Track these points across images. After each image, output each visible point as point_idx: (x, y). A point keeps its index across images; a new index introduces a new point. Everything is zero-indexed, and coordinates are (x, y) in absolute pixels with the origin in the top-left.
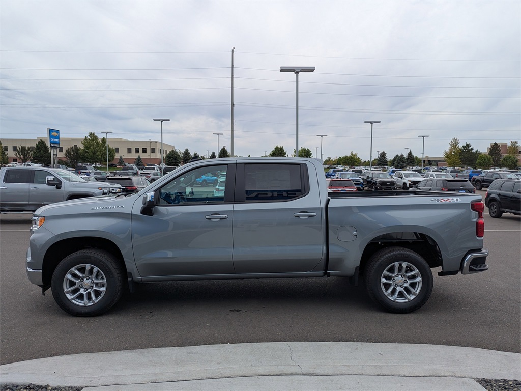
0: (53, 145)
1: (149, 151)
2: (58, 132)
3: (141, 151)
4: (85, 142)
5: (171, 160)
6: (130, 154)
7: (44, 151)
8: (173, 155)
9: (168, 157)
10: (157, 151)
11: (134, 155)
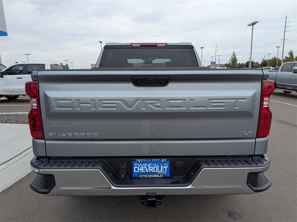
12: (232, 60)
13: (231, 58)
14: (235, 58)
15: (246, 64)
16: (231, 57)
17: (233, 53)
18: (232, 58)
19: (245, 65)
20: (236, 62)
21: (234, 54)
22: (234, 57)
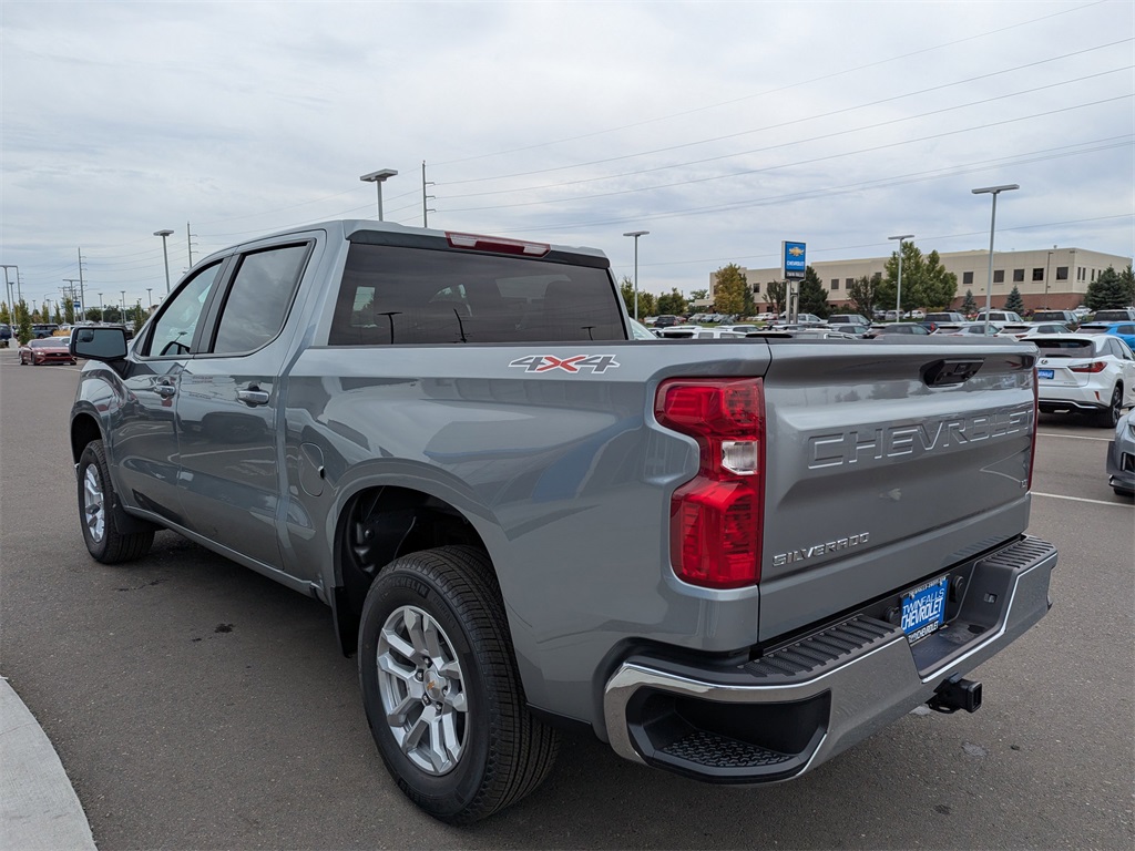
0: (790, 274)
1: (1051, 275)
2: (802, 246)
3: (1029, 275)
4: (892, 264)
5: (1100, 295)
6: (999, 285)
7: (811, 288)
8: (1108, 282)
9: (1094, 288)
10: (1073, 274)
11: (1006, 288)
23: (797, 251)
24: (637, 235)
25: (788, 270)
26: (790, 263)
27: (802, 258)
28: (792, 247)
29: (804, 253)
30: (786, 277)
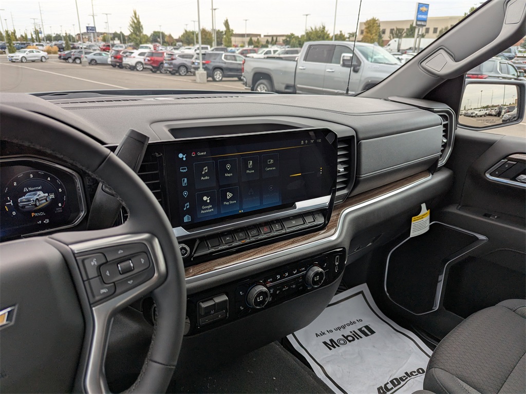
0: (418, 23)
2: (427, 6)
12: (134, 26)
13: (131, 23)
14: (139, 22)
15: (151, 36)
16: (131, 19)
17: (133, 13)
18: (134, 22)
19: (151, 39)
20: (140, 30)
21: (135, 14)
22: (136, 21)
23: (424, 9)
24: (307, 15)
25: (418, 20)
26: (420, 16)
27: (426, 13)
28: (422, 6)
29: (428, 10)
30: (417, 25)
